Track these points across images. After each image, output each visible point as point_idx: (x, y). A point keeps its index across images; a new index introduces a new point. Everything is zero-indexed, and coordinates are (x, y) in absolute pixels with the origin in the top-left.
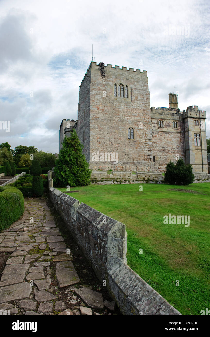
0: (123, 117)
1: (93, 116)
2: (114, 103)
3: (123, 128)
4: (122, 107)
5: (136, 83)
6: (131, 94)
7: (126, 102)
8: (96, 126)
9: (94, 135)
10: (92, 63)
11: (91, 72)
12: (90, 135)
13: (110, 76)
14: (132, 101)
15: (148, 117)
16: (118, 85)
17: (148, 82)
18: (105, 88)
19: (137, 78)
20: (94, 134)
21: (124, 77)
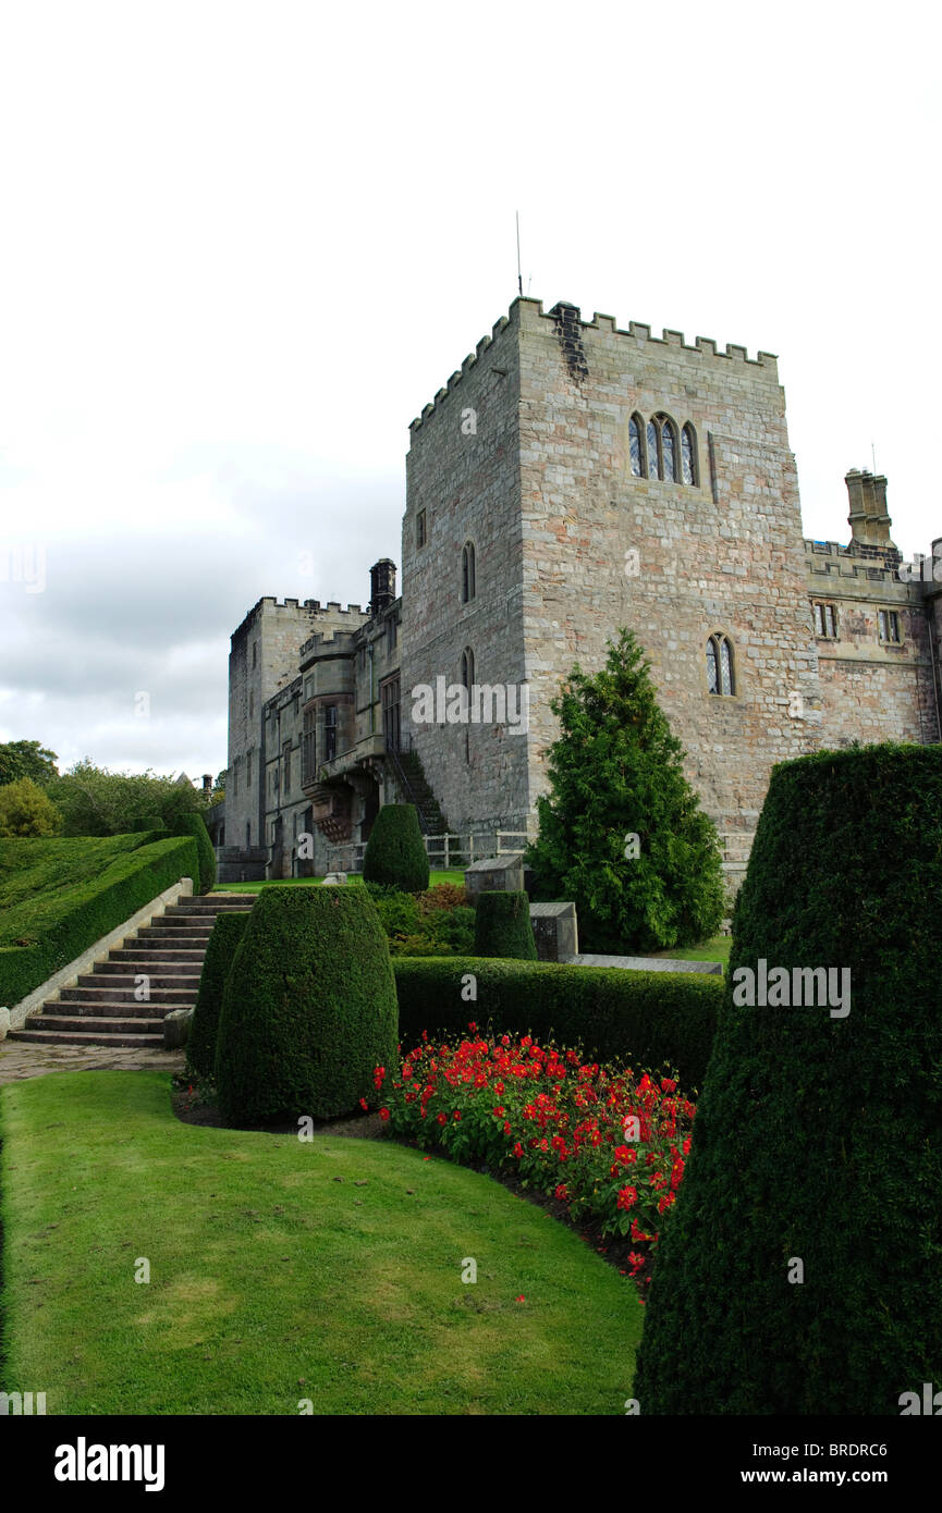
0: (680, 580)
1: (536, 575)
2: (637, 510)
3: (685, 635)
4: (673, 534)
5: (730, 413)
6: (712, 467)
7: (691, 508)
8: (555, 624)
9: (544, 673)
10: (521, 302)
11: (521, 349)
12: (528, 675)
13: (609, 372)
14: (715, 501)
15: (793, 584)
16: (646, 417)
17: (784, 409)
18: (590, 430)
19: (733, 387)
20: (544, 666)
21: (673, 380)
